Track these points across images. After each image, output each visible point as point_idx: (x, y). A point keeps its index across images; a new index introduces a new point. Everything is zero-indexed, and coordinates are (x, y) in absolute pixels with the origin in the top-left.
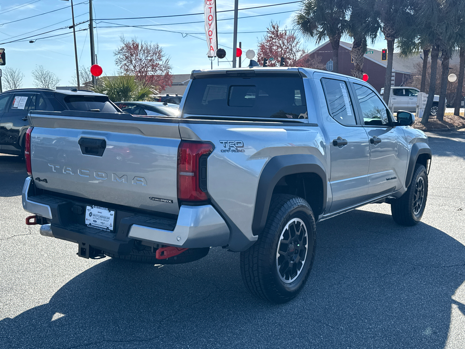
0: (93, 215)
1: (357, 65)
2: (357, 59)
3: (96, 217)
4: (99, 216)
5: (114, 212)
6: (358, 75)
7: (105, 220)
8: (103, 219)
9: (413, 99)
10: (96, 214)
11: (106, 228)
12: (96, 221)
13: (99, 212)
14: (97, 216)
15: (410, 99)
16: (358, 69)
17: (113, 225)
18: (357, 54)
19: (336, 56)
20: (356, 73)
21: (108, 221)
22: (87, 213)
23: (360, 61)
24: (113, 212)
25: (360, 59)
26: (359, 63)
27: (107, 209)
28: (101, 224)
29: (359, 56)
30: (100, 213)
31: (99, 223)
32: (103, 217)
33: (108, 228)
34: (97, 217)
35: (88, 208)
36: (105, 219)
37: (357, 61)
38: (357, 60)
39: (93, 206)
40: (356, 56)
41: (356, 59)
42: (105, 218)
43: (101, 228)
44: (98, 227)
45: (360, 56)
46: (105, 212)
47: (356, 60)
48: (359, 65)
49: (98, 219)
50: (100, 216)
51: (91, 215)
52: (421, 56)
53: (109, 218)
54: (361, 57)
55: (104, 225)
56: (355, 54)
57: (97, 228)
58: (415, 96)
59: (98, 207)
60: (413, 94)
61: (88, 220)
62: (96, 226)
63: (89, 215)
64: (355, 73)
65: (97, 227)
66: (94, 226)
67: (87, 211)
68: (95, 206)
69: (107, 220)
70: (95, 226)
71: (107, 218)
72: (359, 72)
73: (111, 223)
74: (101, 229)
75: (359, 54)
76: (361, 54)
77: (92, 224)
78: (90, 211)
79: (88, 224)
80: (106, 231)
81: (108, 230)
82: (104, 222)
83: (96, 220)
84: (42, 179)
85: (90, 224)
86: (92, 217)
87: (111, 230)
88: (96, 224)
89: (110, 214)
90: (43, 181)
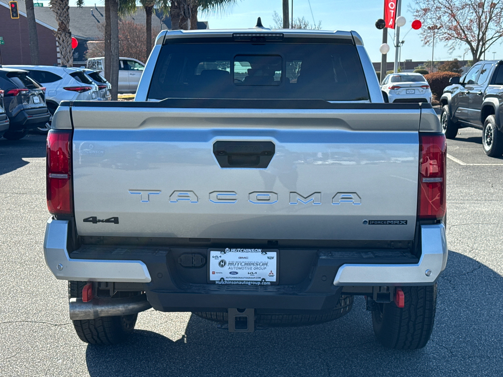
0: (229, 264)
1: (61, 23)
2: (61, 14)
3: (236, 266)
4: (243, 264)
5: (275, 253)
6: (64, 38)
7: (257, 268)
8: (253, 267)
9: (135, 74)
10: (235, 261)
11: (260, 280)
12: (235, 272)
14: (238, 263)
15: (131, 74)
16: (63, 30)
17: (275, 274)
18: (59, 7)
19: (31, 8)
20: (62, 35)
21: (265, 268)
22: (214, 262)
23: (65, 17)
24: (273, 254)
25: (65, 15)
26: (64, 21)
27: (260, 250)
28: (249, 276)
29: (63, 10)
31: (245, 275)
32: (253, 264)
33: (263, 279)
34: (240, 266)
35: (213, 253)
36: (259, 266)
37: (60, 18)
38: (60, 16)
40: (58, 10)
41: (59, 14)
42: (257, 264)
43: (248, 281)
44: (243, 281)
45: (65, 10)
46: (255, 256)
47: (58, 16)
48: (65, 23)
49: (240, 268)
50: (245, 264)
51: (222, 264)
52: (92, 13)
53: (267, 264)
54: (65, 12)
55: (256, 275)
56: (57, 8)
57: (241, 283)
58: (135, 70)
59: (239, 249)
60: (132, 68)
61: (217, 273)
62: (236, 281)
63: (218, 265)
64: (60, 36)
65: (239, 281)
66: (231, 281)
67: (212, 259)
68: (230, 248)
69: (263, 267)
70: (233, 281)
71: (261, 264)
72: (65, 34)
73: (271, 271)
74: (249, 283)
75: (63, 8)
76: (65, 7)
77: (225, 279)
78: (220, 259)
79: (219, 279)
80: (262, 285)
81: (265, 283)
82: (256, 271)
83: (235, 270)
84: (105, 218)
85: (222, 278)
86: (227, 267)
87: (271, 282)
88: (235, 278)
89: (268, 258)
90: (108, 221)
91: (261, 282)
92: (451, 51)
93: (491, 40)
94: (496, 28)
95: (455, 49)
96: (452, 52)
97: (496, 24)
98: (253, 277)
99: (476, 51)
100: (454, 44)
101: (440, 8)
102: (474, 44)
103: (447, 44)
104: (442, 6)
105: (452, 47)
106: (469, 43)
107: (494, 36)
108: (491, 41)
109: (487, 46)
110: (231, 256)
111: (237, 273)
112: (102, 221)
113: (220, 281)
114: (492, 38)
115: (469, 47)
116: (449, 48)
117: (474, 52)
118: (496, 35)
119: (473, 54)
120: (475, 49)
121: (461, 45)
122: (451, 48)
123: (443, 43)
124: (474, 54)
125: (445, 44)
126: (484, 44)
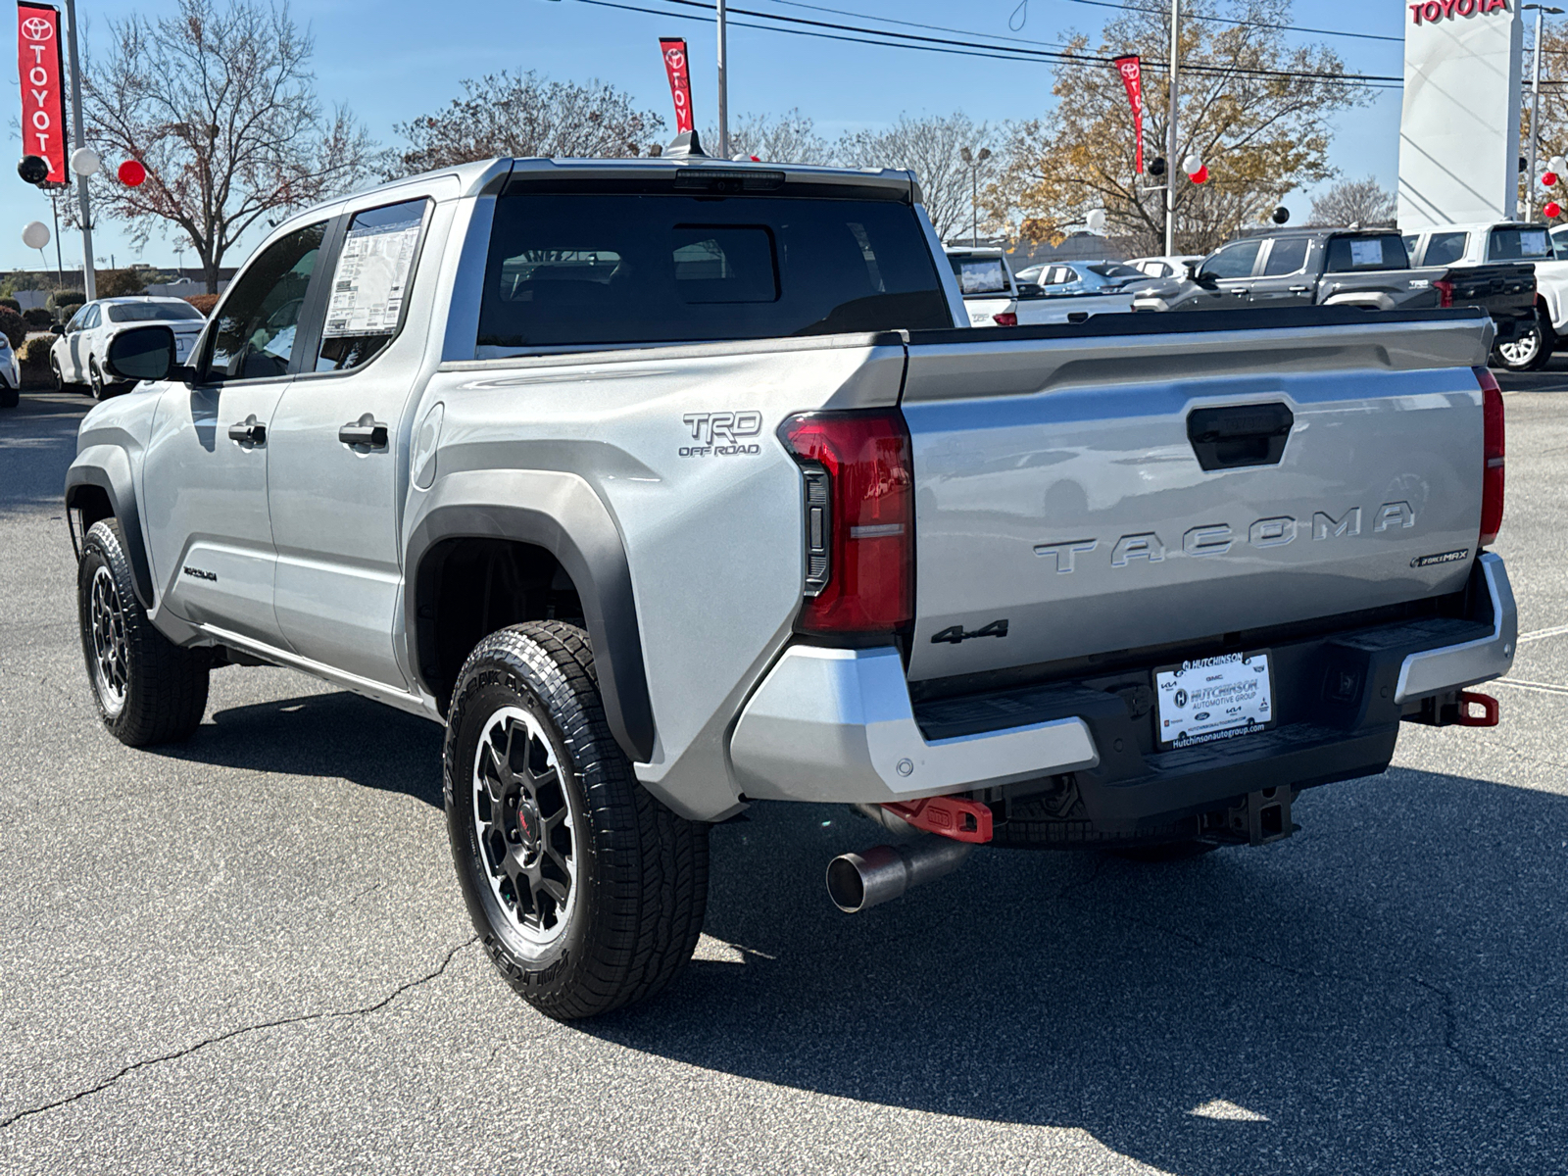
0: (1193, 697)
3: (1206, 699)
4: (1217, 692)
5: (1265, 656)
7: (1242, 697)
8: (1234, 696)
10: (1202, 688)
11: (1244, 722)
12: (1205, 714)
13: (1209, 679)
14: (1208, 692)
17: (1269, 705)
21: (1254, 694)
22: (1165, 699)
24: (1262, 660)
27: (1240, 655)
28: (1228, 717)
30: (1217, 678)
31: (1221, 717)
32: (1234, 689)
33: (1252, 719)
34: (1212, 698)
35: (1163, 678)
39: (1186, 662)
42: (1239, 688)
43: (1228, 730)
44: (1216, 732)
46: (1234, 669)
49: (1213, 703)
50: (1221, 692)
51: (1181, 699)
53: (1255, 685)
55: (1239, 714)
57: (1215, 737)
59: (1206, 660)
61: (1173, 722)
62: (1208, 734)
63: (1173, 703)
65: (1212, 733)
66: (1200, 736)
67: (1161, 692)
68: (1191, 661)
69: (1250, 692)
70: (1203, 735)
71: (1246, 686)
73: (1263, 699)
74: (1228, 734)
77: (1189, 734)
78: (1176, 689)
79: (1176, 737)
80: (1250, 733)
81: (1256, 729)
82: (1241, 703)
83: (1206, 710)
84: (977, 628)
85: (1183, 733)
86: (1190, 704)
87: (1264, 723)
88: (1207, 726)
89: (1255, 669)
90: (984, 632)
91: (1249, 726)
92: (139, 243)
93: (241, 218)
94: (245, 188)
95: (147, 239)
96: (142, 247)
97: (244, 179)
98: (1234, 717)
99: (206, 244)
100: (144, 226)
101: (98, 132)
102: (200, 228)
103: (131, 226)
104: (103, 128)
105: (139, 233)
106: (188, 224)
107: (246, 208)
108: (242, 220)
109: (230, 233)
110: (1195, 677)
111: (1208, 715)
112: (974, 635)
113: (1180, 740)
114: (242, 213)
115: (187, 234)
116: (133, 237)
117: (203, 246)
118: (251, 205)
119: (201, 252)
120: (205, 238)
121: (166, 229)
122: (138, 237)
123: (122, 222)
124: (205, 254)
125: (127, 225)
126: (223, 228)
